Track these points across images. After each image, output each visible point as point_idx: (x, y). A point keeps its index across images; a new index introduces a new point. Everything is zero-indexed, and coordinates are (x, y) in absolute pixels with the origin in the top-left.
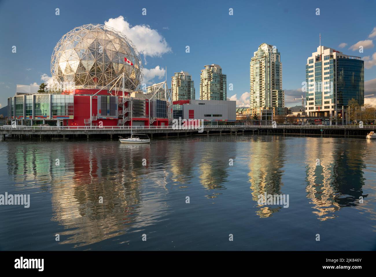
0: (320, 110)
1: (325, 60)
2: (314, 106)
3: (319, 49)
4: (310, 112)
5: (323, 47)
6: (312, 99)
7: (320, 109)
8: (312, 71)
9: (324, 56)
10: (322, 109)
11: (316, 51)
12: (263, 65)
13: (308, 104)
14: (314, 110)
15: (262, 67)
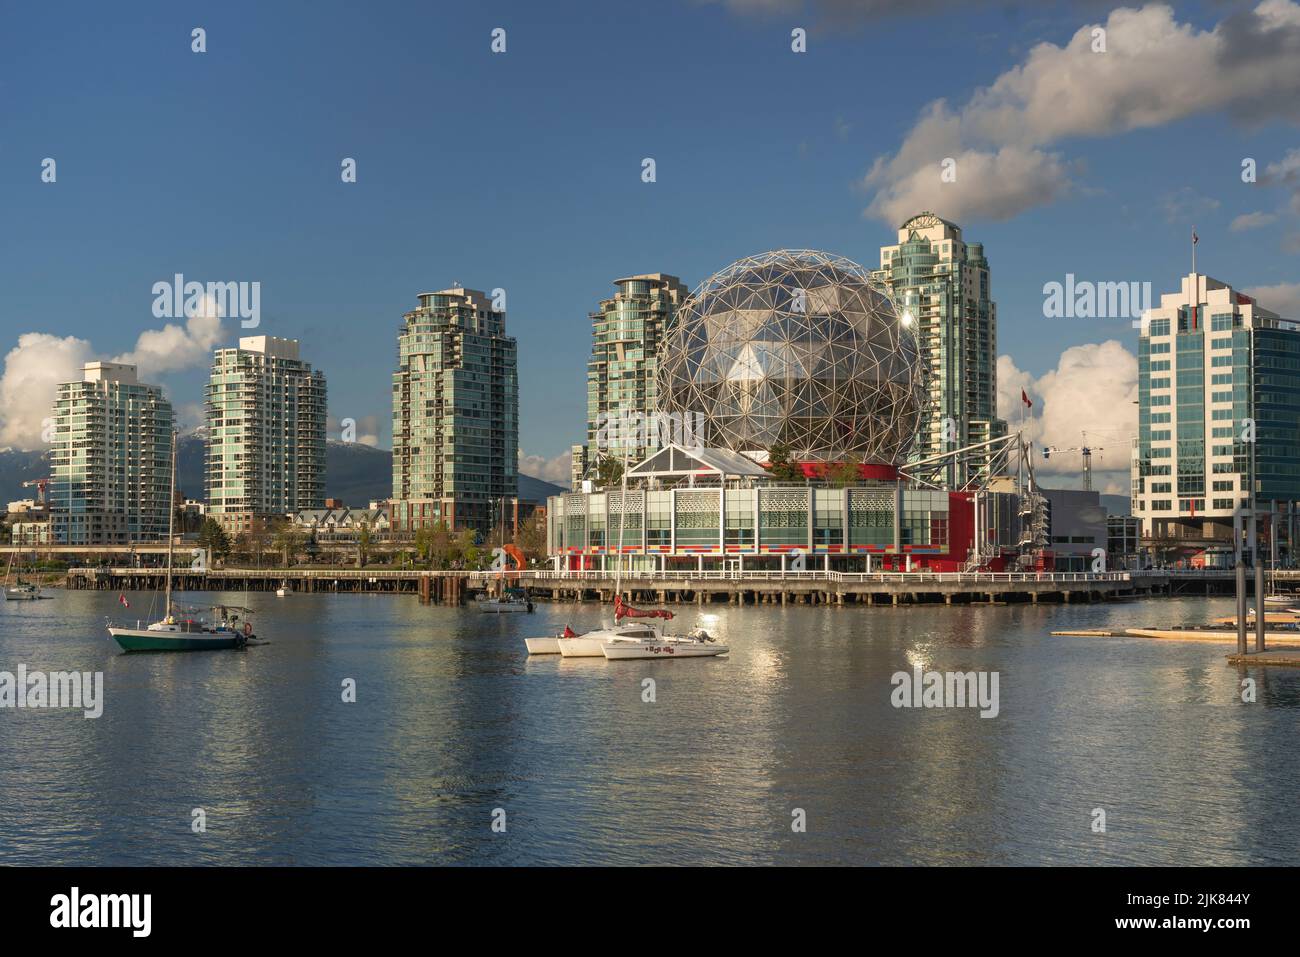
0: (1198, 514)
1: (1215, 328)
2: (1173, 496)
3: (1189, 282)
4: (1155, 521)
5: (1203, 279)
6: (1166, 470)
7: (1197, 510)
8: (1165, 366)
9: (1213, 316)
10: (1203, 509)
11: (1179, 291)
12: (933, 310)
13: (1148, 488)
14: (1175, 512)
15: (928, 319)
